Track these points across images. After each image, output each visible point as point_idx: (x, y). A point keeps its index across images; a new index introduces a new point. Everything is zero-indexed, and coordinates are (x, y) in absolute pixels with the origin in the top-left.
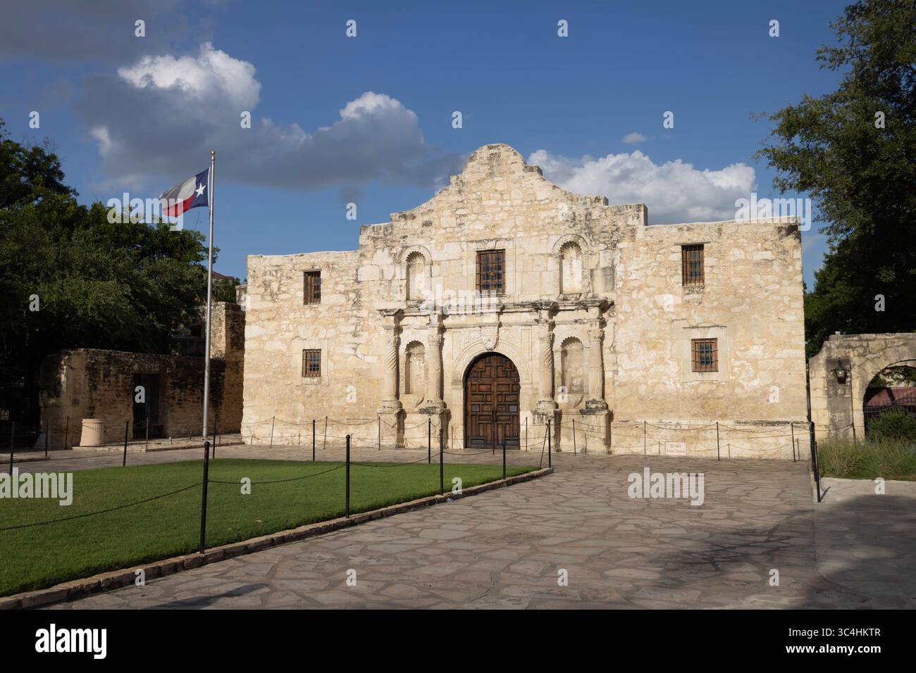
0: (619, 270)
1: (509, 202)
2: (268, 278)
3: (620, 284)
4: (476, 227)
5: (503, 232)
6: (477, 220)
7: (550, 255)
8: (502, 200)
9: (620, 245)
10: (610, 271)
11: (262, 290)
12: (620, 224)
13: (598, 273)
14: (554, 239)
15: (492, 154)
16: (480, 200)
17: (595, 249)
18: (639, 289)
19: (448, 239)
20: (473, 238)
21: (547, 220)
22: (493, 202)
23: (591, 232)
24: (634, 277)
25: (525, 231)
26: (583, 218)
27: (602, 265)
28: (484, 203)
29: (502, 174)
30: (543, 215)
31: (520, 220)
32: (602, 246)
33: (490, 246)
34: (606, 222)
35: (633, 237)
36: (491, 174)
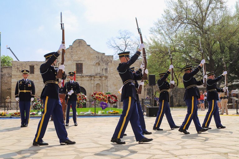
0: (108, 69)
1: (83, 53)
2: (19, 67)
3: (109, 72)
4: (75, 58)
5: (82, 59)
6: (76, 56)
7: (93, 65)
8: (82, 52)
9: (109, 64)
10: (106, 69)
11: (17, 70)
12: (109, 59)
13: (104, 70)
14: (94, 62)
16: (77, 51)
17: (103, 64)
18: (113, 73)
19: (68, 60)
20: (75, 60)
21: (93, 57)
22: (80, 52)
23: (102, 61)
24: (111, 71)
25: (87, 59)
26: (101, 57)
27: (105, 68)
28: (78, 52)
29: (82, 46)
30: (91, 56)
31: (86, 57)
32: (105, 64)
33: (79, 62)
34: (106, 59)
35: (111, 62)
36: (79, 46)
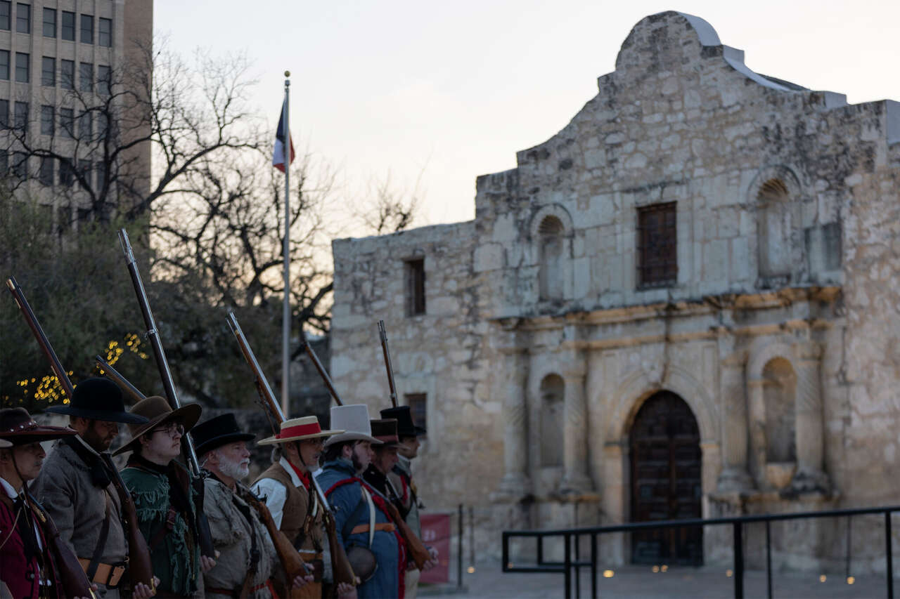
0: (850, 225)
1: (681, 116)
2: (359, 274)
3: (851, 254)
4: (634, 164)
5: (674, 169)
6: (636, 151)
7: (743, 207)
8: (671, 111)
9: (851, 181)
10: (834, 230)
11: (351, 296)
12: (850, 140)
13: (818, 235)
14: (749, 175)
15: (655, 31)
16: (639, 115)
17: (811, 191)
18: (882, 260)
19: (595, 190)
20: (631, 184)
21: (739, 143)
22: (657, 118)
23: (805, 160)
24: (873, 238)
25: (705, 166)
26: (792, 134)
27: (825, 218)
28: (646, 120)
29: (670, 65)
30: (731, 133)
31: (698, 144)
32: (822, 184)
33: (654, 196)
34: (827, 139)
35: (869, 165)
36: (654, 68)
